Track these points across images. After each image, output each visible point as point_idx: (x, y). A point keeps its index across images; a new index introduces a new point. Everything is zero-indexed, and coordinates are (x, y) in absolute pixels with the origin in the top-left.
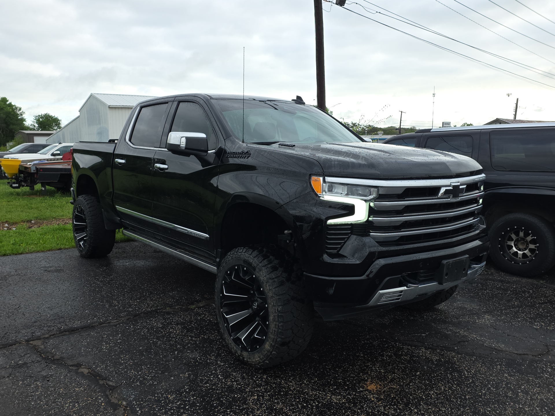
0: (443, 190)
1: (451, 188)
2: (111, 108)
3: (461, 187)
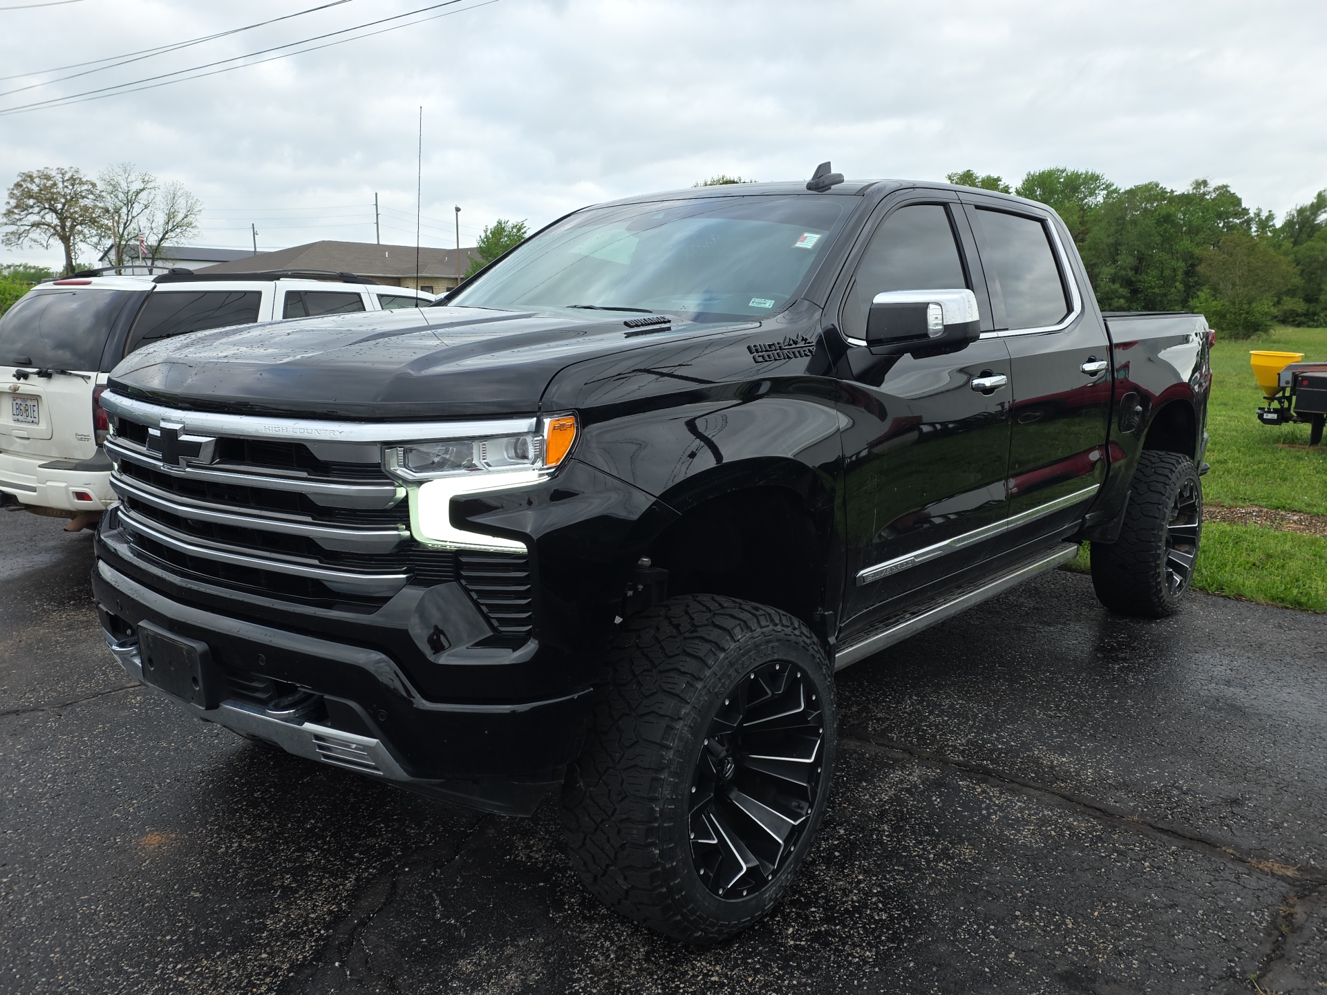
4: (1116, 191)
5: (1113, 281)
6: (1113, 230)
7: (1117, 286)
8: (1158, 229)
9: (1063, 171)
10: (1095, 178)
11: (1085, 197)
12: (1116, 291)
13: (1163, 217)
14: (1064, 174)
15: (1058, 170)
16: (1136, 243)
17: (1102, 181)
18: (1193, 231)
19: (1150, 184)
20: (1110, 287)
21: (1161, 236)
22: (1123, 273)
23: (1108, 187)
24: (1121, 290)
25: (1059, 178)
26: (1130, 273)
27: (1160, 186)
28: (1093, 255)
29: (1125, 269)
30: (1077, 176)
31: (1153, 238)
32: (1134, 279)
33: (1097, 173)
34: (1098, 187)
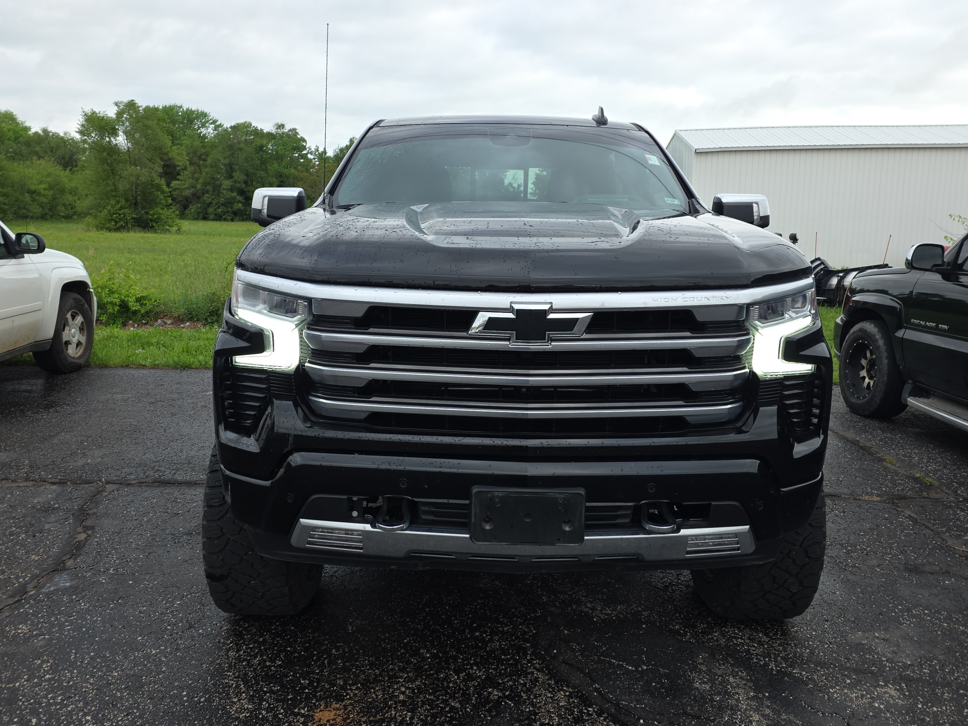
0: (481, 319)
1: (511, 316)
2: (698, 153)
3: (552, 316)
4: (220, 126)
5: (232, 190)
6: (228, 153)
7: (234, 194)
8: (257, 155)
9: (181, 107)
10: (204, 115)
11: (199, 128)
12: (235, 198)
13: (258, 147)
14: (181, 110)
15: (177, 106)
16: (244, 164)
17: (211, 118)
18: (279, 157)
19: (245, 122)
20: (230, 195)
21: (259, 160)
22: (238, 185)
23: (214, 122)
24: (238, 197)
25: (178, 112)
26: (244, 186)
27: (253, 125)
28: (215, 171)
29: (239, 183)
30: (192, 112)
31: (254, 161)
32: (246, 190)
33: (206, 111)
34: (208, 122)
